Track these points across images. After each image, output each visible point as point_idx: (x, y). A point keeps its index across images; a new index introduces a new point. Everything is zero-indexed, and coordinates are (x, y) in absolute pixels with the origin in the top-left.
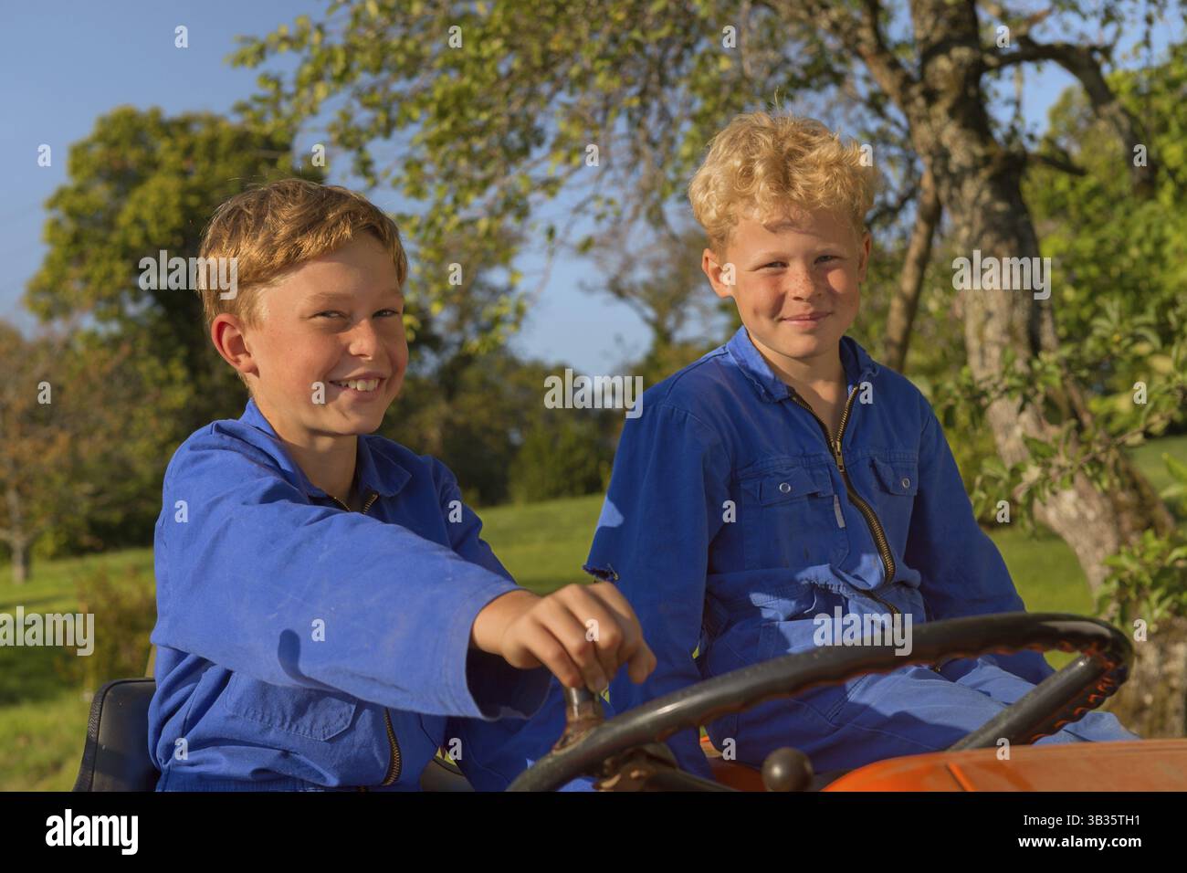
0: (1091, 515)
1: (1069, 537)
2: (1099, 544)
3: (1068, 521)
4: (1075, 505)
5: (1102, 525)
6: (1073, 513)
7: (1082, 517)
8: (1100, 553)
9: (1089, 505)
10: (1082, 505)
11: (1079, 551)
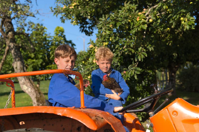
0: (33, 91)
1: (29, 94)
2: (34, 95)
3: (29, 92)
4: (30, 90)
5: (34, 92)
6: (30, 91)
7: (31, 92)
8: (34, 96)
9: (32, 90)
10: (31, 90)
11: (31, 96)
